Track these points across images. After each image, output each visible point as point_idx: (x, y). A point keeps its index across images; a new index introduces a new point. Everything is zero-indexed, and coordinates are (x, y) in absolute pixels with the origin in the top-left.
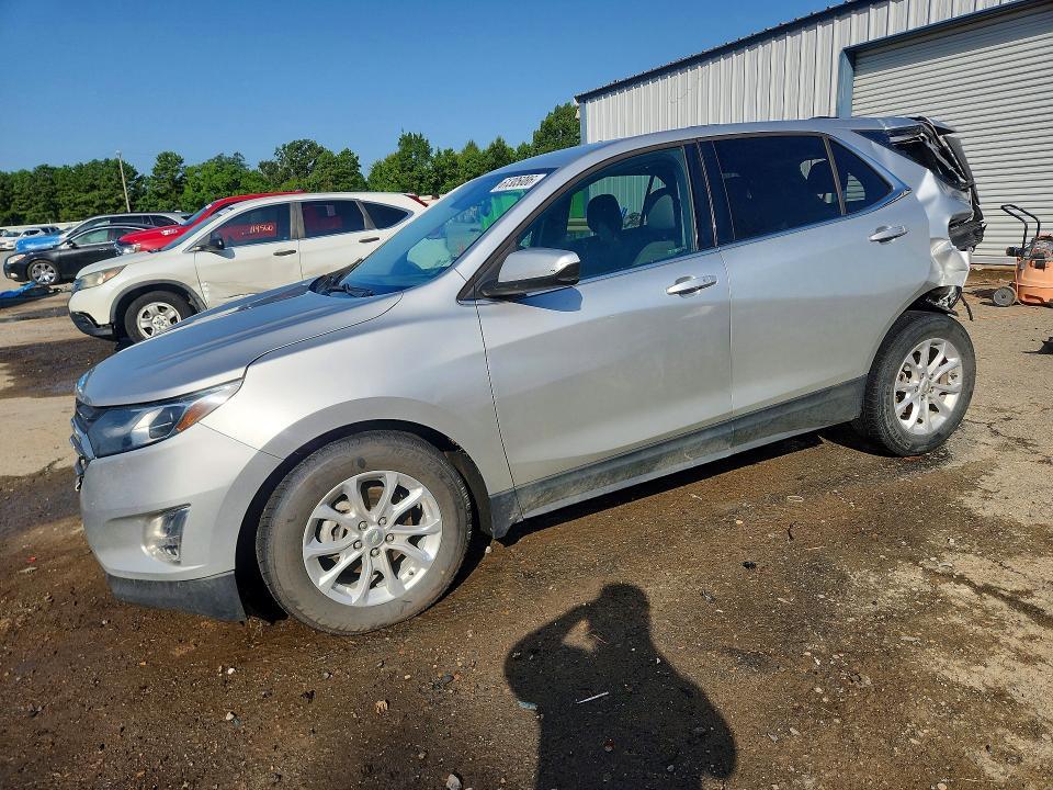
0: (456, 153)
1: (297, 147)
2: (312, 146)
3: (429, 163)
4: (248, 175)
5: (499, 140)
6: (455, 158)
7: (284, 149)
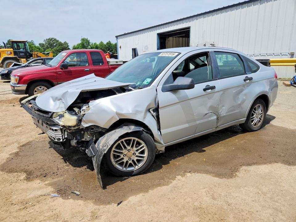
0: (97, 44)
1: (51, 40)
2: (55, 40)
3: (89, 46)
4: (35, 47)
5: (109, 42)
6: (97, 45)
7: (47, 40)
